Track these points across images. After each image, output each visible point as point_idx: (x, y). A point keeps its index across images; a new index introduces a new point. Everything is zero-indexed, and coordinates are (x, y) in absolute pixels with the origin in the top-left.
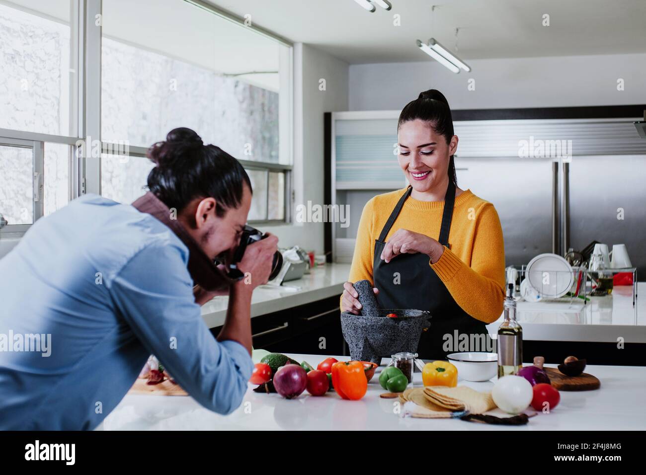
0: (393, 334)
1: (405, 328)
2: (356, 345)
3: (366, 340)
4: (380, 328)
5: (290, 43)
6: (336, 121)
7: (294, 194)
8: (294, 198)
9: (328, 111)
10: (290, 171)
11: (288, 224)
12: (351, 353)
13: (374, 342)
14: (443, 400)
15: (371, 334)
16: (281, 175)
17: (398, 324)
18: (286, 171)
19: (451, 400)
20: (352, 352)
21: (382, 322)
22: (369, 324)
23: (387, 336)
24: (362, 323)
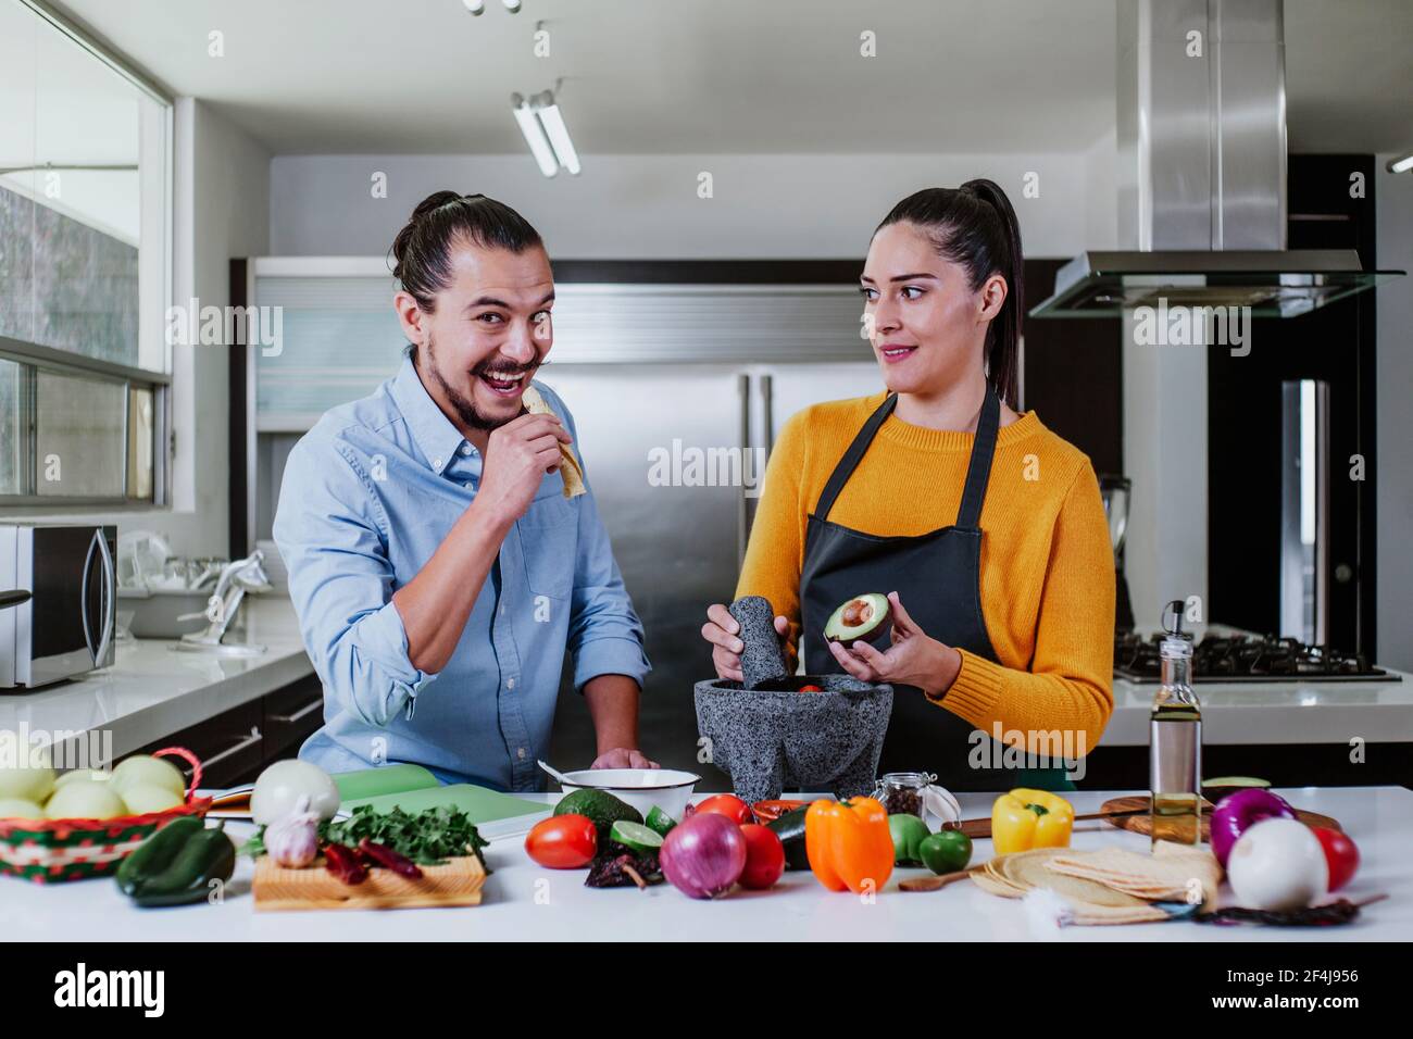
0: (846, 732)
1: (871, 716)
2: (755, 762)
3: (782, 750)
4: (818, 718)
5: (165, 93)
6: (258, 278)
7: (173, 439)
8: (173, 449)
9: (239, 255)
10: (166, 386)
11: (159, 507)
12: (735, 784)
13: (801, 754)
14: (1115, 881)
15: (794, 735)
16: (143, 397)
17: (858, 708)
18: (155, 385)
19: (1137, 880)
20: (738, 779)
21: (824, 703)
22: (790, 710)
23: (833, 737)
24: (774, 708)
